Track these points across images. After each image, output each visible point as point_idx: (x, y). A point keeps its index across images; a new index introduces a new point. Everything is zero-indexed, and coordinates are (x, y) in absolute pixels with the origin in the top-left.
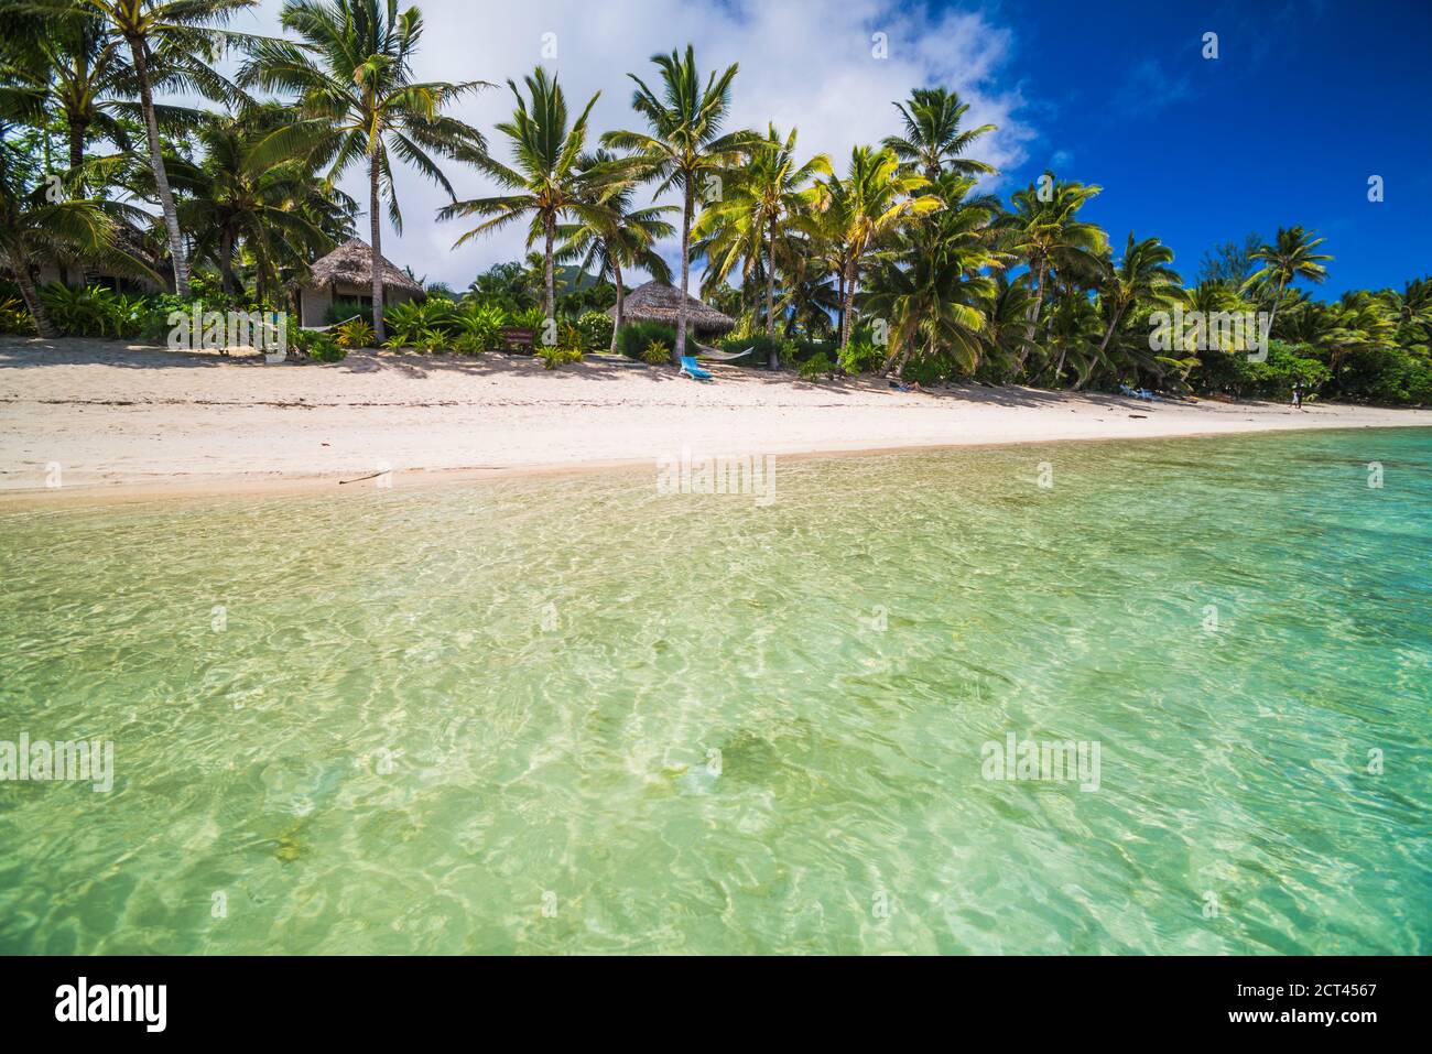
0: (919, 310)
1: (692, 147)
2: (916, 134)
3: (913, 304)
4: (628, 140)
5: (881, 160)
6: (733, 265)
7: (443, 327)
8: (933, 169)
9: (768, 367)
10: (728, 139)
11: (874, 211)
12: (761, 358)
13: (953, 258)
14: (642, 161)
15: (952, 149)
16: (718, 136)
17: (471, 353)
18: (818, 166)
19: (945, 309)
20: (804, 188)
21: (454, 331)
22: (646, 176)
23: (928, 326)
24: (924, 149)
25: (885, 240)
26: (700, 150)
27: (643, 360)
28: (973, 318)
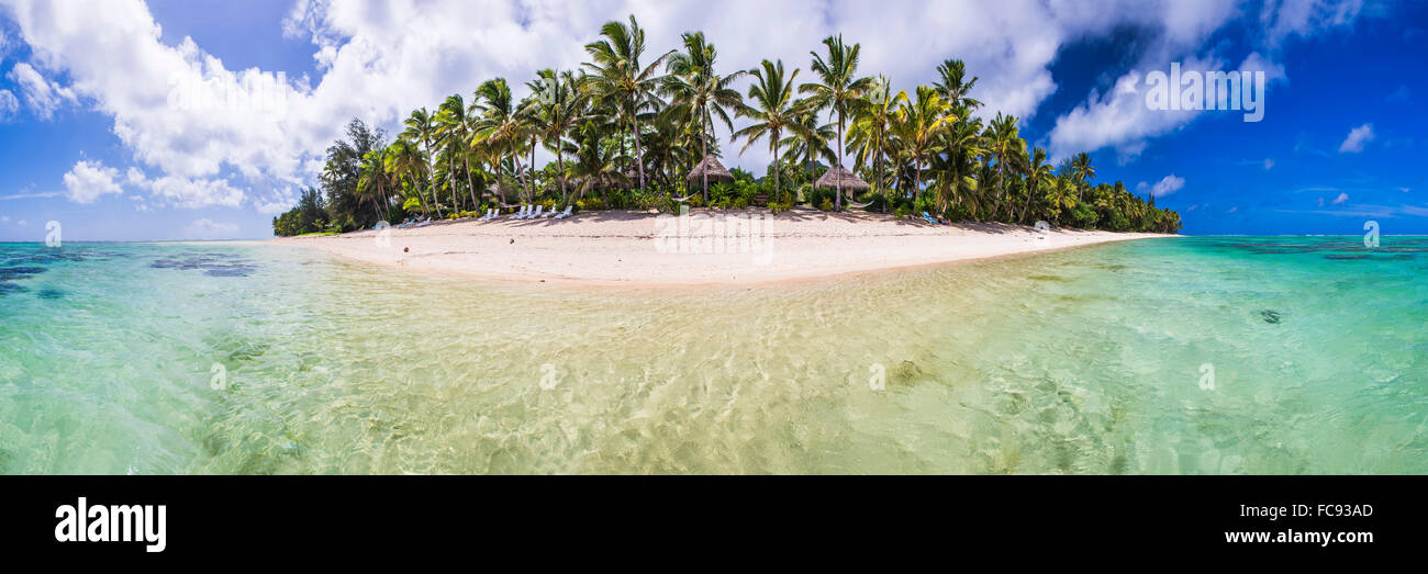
0: (949, 179)
1: (841, 88)
2: (948, 83)
3: (947, 176)
4: (810, 87)
5: (931, 94)
6: (868, 155)
7: (729, 195)
8: (956, 103)
9: (881, 212)
10: (858, 82)
11: (928, 123)
12: (878, 207)
13: (964, 151)
14: (817, 98)
15: (962, 92)
16: (853, 81)
17: (742, 208)
18: (901, 97)
19: (961, 179)
20: (897, 109)
21: (734, 195)
22: (822, 106)
23: (953, 188)
24: (952, 92)
25: (934, 139)
26: (845, 90)
27: (820, 209)
28: (973, 183)
